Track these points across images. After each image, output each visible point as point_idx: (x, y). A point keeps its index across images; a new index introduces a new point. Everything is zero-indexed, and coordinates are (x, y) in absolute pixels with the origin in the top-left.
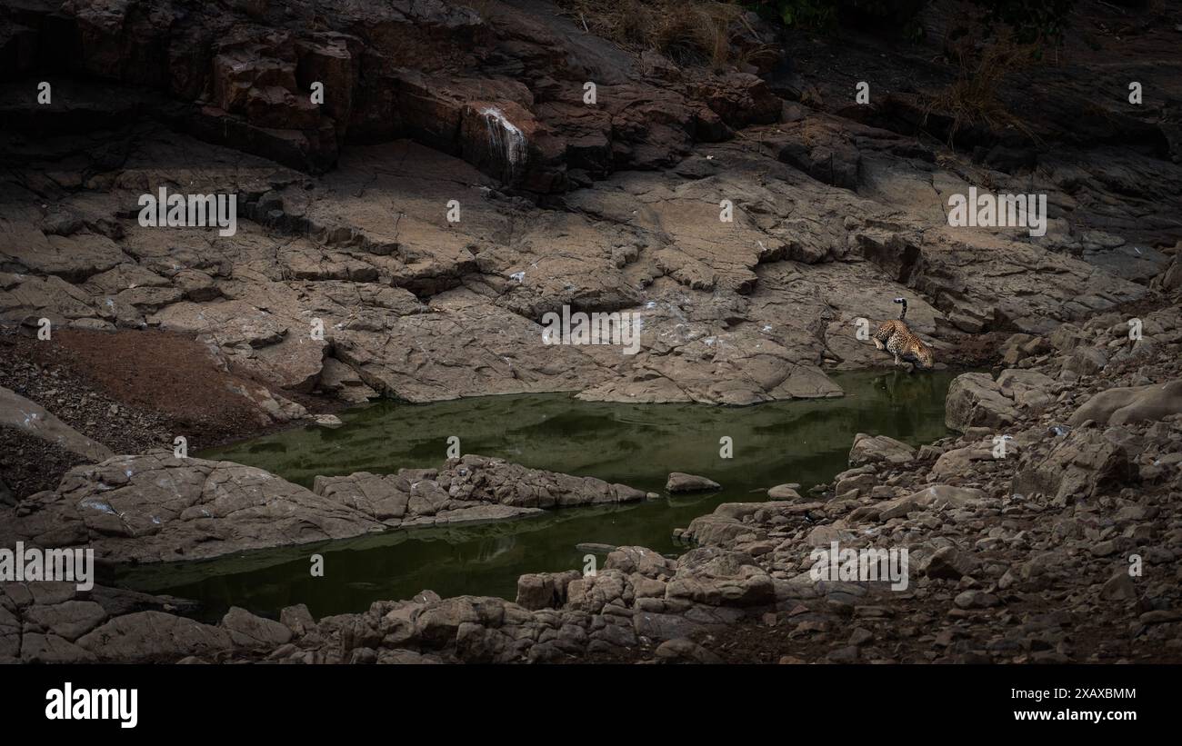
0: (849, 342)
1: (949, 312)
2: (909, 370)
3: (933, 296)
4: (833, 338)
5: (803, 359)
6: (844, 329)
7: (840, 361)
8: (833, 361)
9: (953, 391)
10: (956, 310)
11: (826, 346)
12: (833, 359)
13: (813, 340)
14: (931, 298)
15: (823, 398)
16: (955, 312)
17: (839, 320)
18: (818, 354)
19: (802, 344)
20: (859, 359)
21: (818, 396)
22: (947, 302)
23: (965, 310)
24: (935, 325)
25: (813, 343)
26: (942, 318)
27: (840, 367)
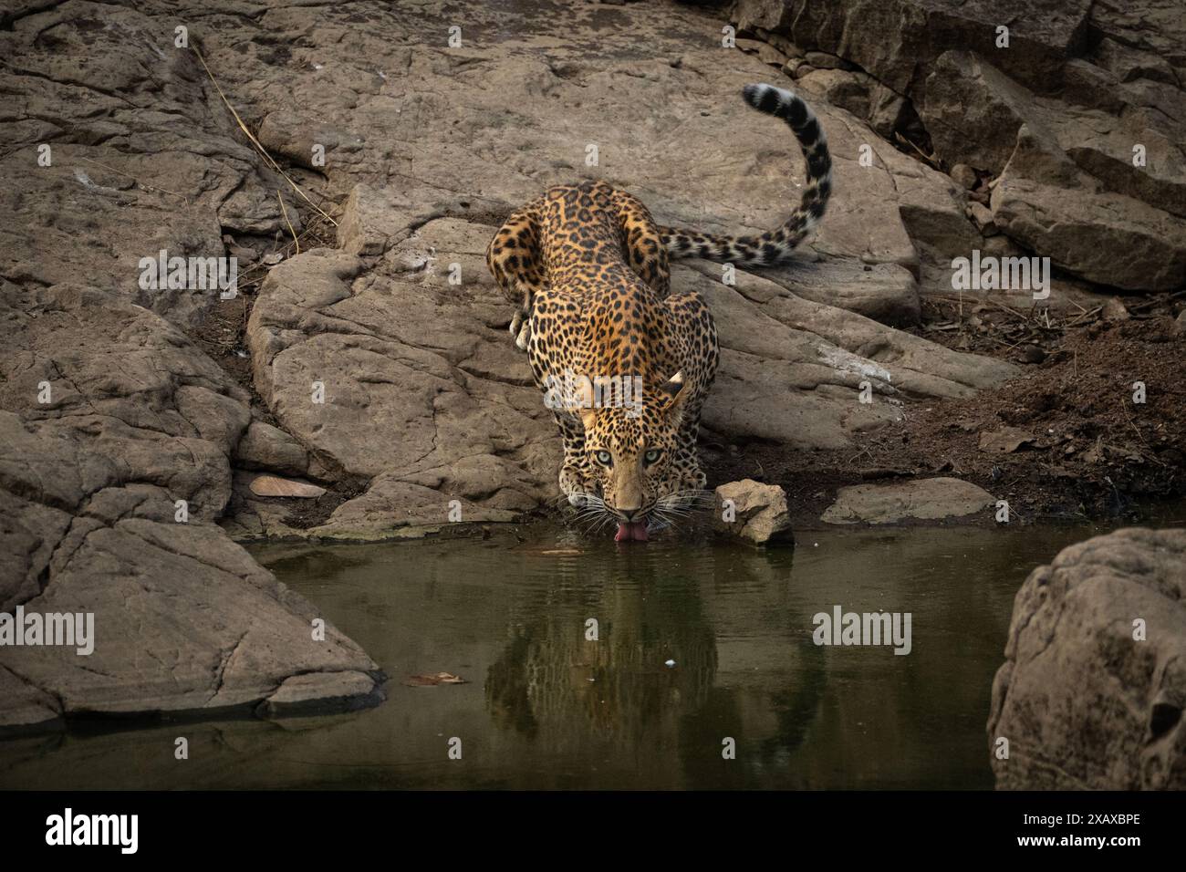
0: (393, 369)
1: (990, 174)
2: (762, 530)
3: (888, 79)
4: (301, 350)
5: (122, 481)
6: (364, 293)
7: (347, 484)
8: (300, 489)
9: (1030, 641)
10: (1030, 157)
11: (257, 400)
12: (304, 477)
13: (181, 363)
14: (880, 92)
15: (256, 710)
16: (1023, 169)
17: (332, 241)
18: (209, 449)
19: (113, 392)
20: (455, 473)
21: (220, 700)
22: (975, 113)
23: (1085, 161)
24: (906, 251)
25: (182, 380)
26: (948, 206)
27: (347, 521)
